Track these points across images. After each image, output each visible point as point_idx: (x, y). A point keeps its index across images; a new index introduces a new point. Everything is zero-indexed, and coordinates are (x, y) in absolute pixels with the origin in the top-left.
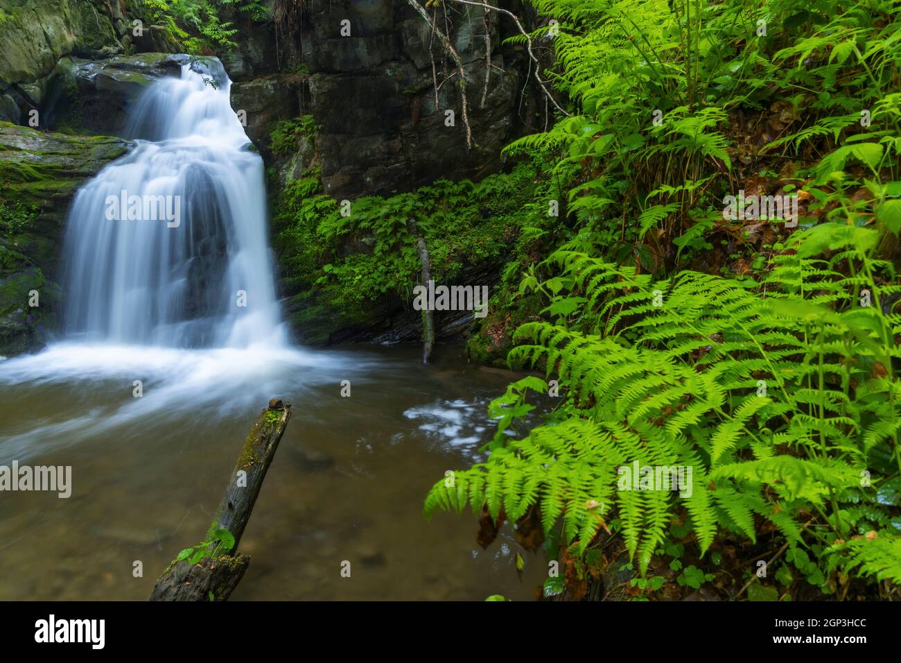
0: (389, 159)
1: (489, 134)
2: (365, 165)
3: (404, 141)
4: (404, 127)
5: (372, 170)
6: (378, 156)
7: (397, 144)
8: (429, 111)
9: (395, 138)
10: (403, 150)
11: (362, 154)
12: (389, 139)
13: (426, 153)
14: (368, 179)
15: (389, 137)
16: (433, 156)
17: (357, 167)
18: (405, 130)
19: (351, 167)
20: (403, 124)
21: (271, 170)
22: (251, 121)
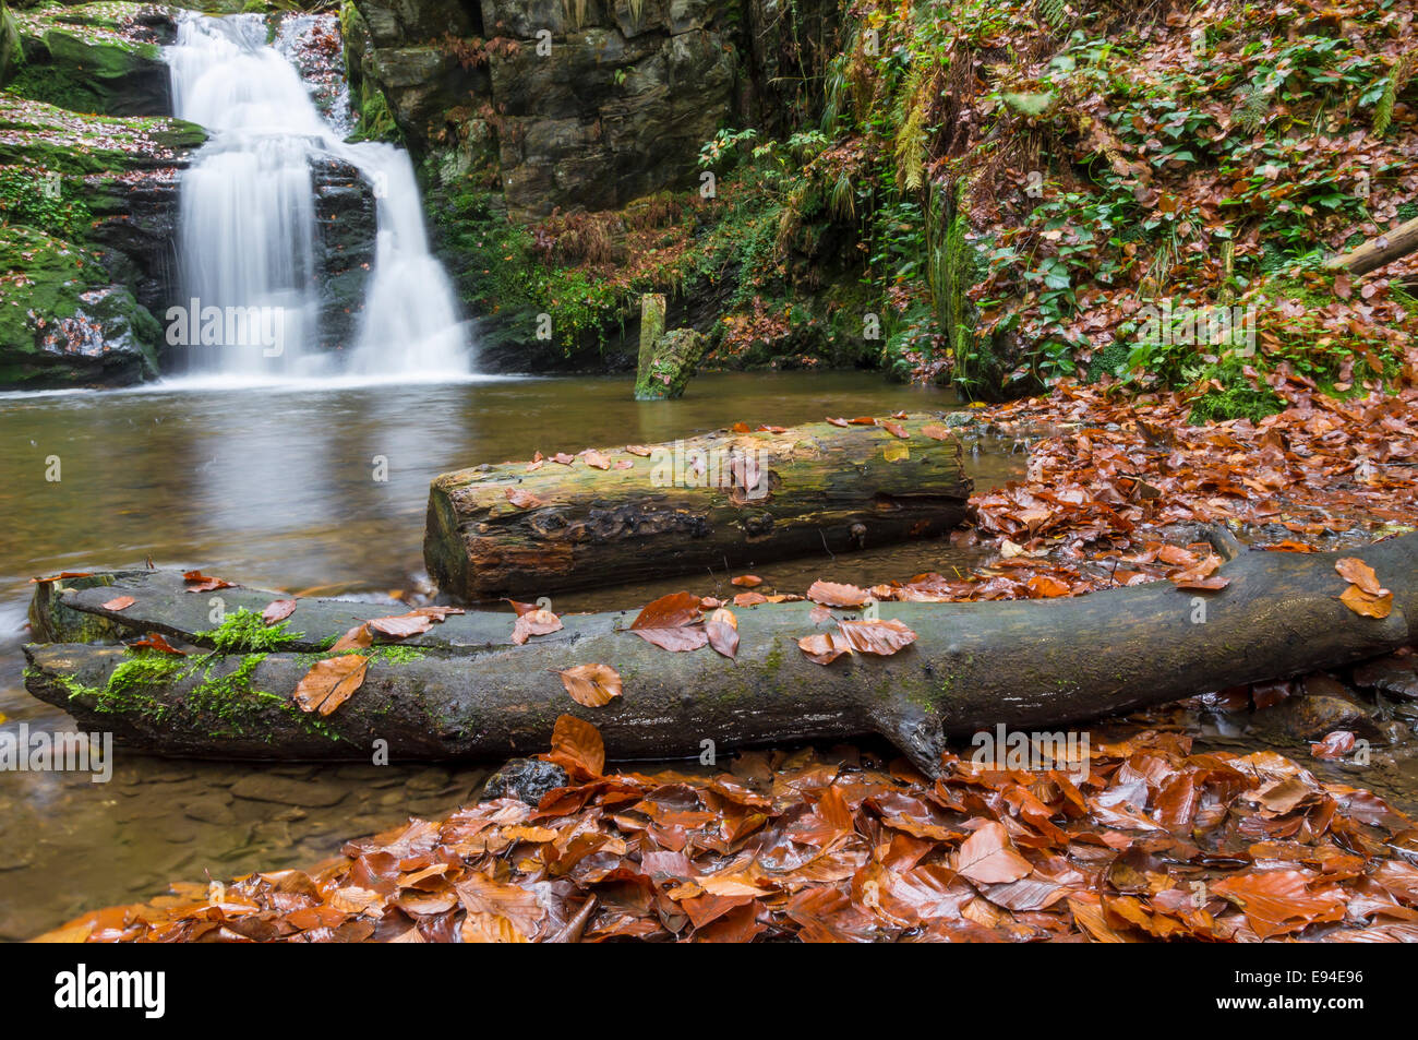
0: (585, 149)
1: (705, 120)
2: (557, 154)
3: (605, 126)
4: (604, 109)
5: (564, 163)
6: (572, 145)
7: (593, 130)
8: (635, 90)
9: (593, 122)
10: (602, 138)
11: (552, 142)
12: (585, 124)
13: (629, 144)
14: (560, 174)
15: (585, 120)
16: (639, 147)
17: (546, 158)
18: (606, 113)
19: (538, 158)
20: (602, 105)
21: (427, 163)
22: (405, 98)
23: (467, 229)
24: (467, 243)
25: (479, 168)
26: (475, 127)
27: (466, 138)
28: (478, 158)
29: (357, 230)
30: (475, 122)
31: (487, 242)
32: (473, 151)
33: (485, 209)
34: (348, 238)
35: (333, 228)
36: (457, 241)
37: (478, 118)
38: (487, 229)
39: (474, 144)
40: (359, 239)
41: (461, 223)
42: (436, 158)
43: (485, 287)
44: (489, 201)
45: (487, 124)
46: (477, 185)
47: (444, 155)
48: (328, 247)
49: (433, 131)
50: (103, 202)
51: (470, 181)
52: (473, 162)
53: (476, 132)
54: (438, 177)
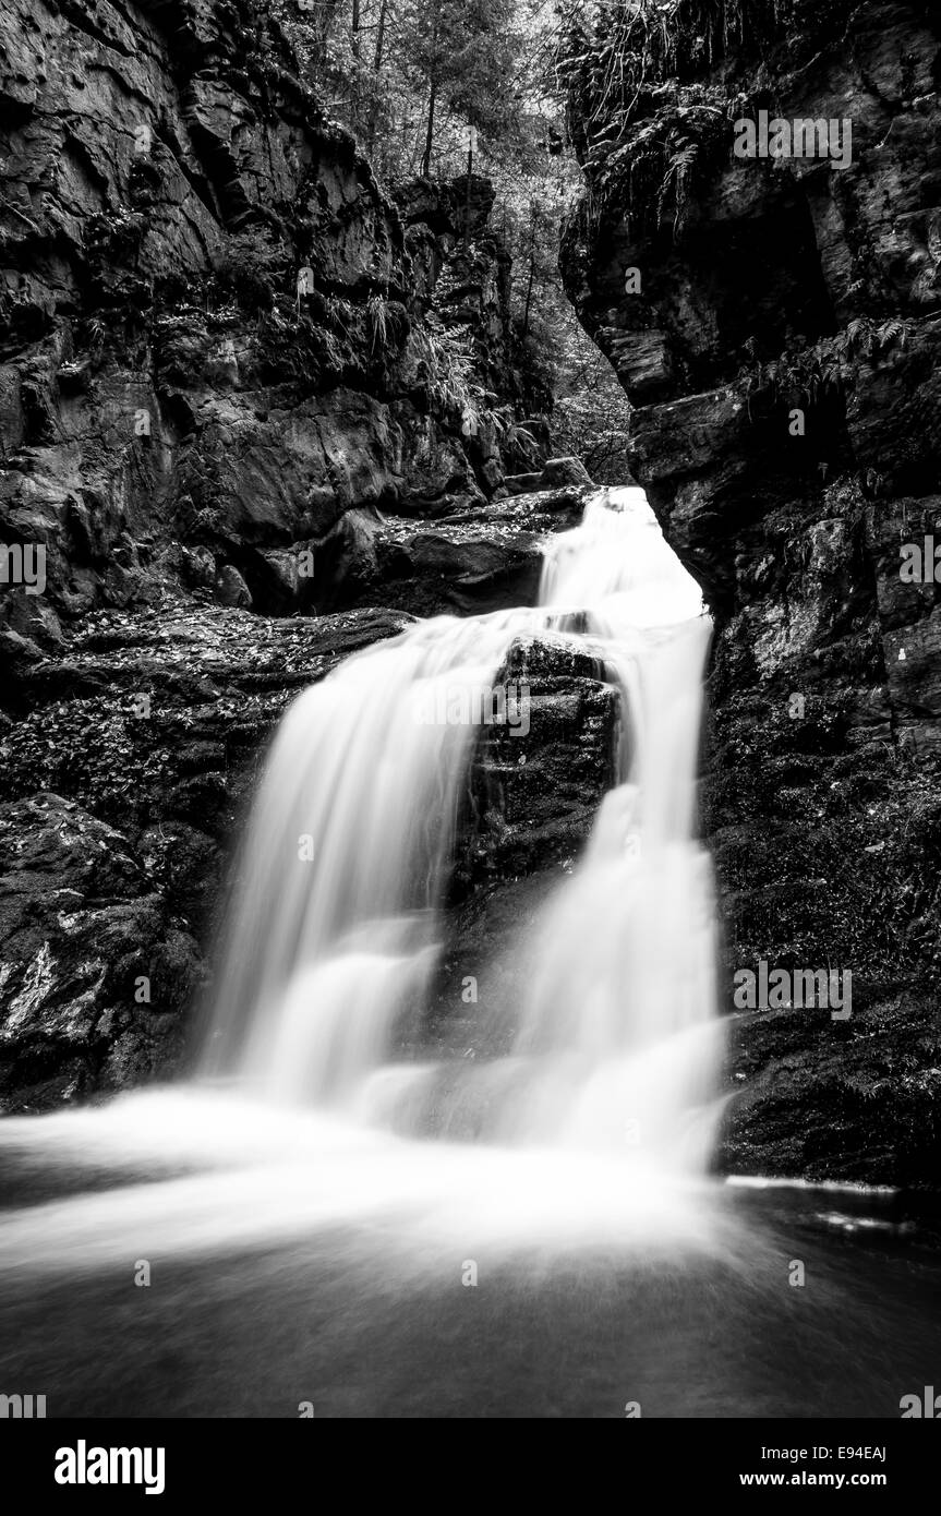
21: (730, 633)
22: (679, 501)
23: (794, 776)
24: (792, 810)
25: (837, 634)
26: (825, 537)
27: (804, 566)
28: (836, 608)
29: (564, 786)
30: (822, 525)
31: (835, 809)
32: (824, 593)
33: (842, 726)
34: (546, 803)
35: (519, 784)
36: (768, 807)
37: (830, 515)
38: (840, 774)
39: (824, 576)
40: (566, 805)
41: (780, 762)
42: (746, 620)
43: (806, 922)
44: (850, 705)
45: (847, 523)
46: (833, 673)
47: (763, 611)
48: (509, 822)
49: (744, 564)
50: (193, 750)
51: (818, 662)
52: (823, 621)
53: (826, 551)
54: (750, 660)
